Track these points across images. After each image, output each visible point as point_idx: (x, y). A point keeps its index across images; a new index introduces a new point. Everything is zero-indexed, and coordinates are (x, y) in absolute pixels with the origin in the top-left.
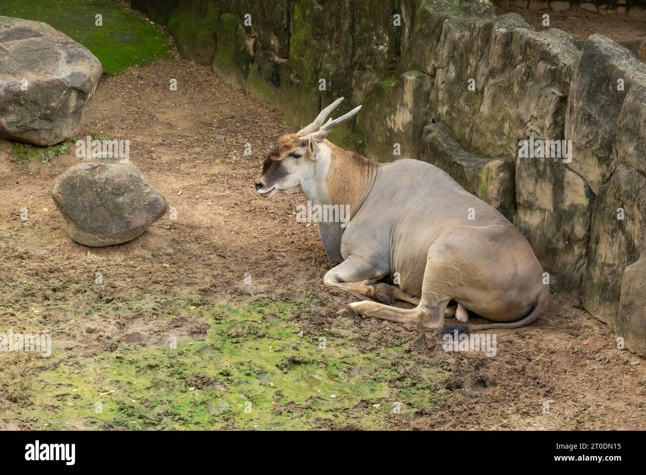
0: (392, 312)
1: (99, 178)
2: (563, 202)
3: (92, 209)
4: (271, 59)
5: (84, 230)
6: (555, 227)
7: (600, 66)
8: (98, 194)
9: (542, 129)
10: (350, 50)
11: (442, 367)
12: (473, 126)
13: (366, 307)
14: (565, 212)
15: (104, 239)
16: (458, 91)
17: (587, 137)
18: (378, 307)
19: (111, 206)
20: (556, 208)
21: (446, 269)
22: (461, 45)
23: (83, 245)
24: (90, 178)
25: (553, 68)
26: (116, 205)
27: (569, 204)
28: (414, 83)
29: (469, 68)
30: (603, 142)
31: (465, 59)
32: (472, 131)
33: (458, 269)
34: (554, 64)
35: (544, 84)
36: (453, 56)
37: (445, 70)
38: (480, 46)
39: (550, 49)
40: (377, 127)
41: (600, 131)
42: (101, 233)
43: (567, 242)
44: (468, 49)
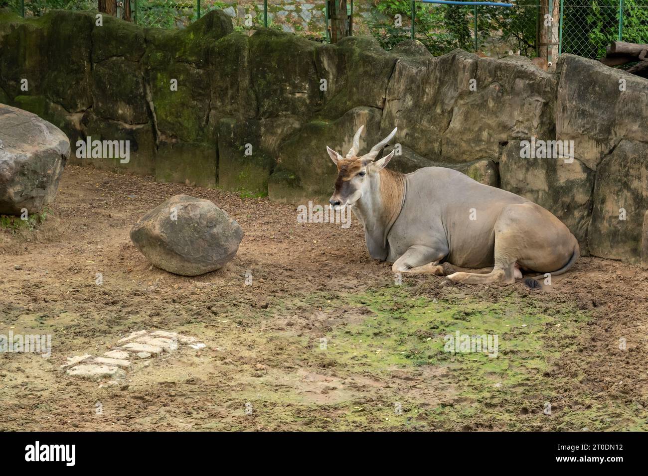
0: (478, 278)
1: (194, 215)
2: (557, 180)
3: (192, 242)
4: (120, 127)
5: (189, 262)
6: (551, 201)
7: (585, 74)
8: (195, 229)
9: (530, 129)
10: (254, 103)
11: (555, 301)
12: (441, 141)
13: (460, 276)
14: (562, 187)
15: (206, 267)
16: (418, 115)
17: (584, 127)
18: (468, 275)
19: (208, 237)
20: (550, 186)
21: (514, 236)
22: (418, 78)
23: (185, 276)
24: (186, 216)
25: (531, 82)
26: (213, 236)
27: (564, 181)
28: (368, 115)
29: (425, 96)
30: (601, 128)
31: (421, 89)
32: (441, 144)
33: (523, 236)
34: (532, 79)
35: (525, 95)
36: (411, 88)
37: (401, 101)
38: (439, 76)
39: (526, 68)
40: (314, 161)
41: (597, 120)
42: (204, 262)
43: (566, 210)
44: (425, 81)
